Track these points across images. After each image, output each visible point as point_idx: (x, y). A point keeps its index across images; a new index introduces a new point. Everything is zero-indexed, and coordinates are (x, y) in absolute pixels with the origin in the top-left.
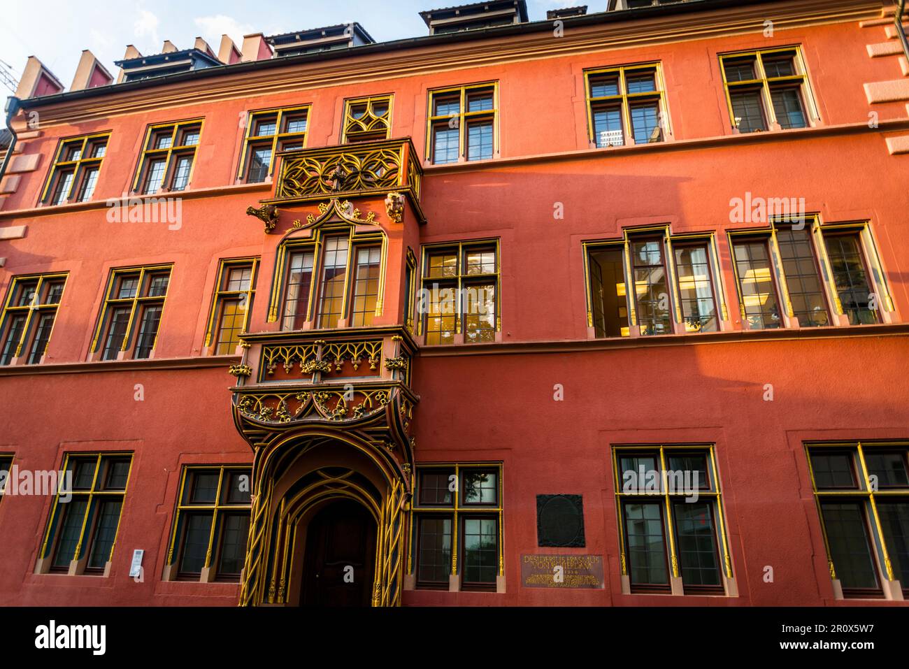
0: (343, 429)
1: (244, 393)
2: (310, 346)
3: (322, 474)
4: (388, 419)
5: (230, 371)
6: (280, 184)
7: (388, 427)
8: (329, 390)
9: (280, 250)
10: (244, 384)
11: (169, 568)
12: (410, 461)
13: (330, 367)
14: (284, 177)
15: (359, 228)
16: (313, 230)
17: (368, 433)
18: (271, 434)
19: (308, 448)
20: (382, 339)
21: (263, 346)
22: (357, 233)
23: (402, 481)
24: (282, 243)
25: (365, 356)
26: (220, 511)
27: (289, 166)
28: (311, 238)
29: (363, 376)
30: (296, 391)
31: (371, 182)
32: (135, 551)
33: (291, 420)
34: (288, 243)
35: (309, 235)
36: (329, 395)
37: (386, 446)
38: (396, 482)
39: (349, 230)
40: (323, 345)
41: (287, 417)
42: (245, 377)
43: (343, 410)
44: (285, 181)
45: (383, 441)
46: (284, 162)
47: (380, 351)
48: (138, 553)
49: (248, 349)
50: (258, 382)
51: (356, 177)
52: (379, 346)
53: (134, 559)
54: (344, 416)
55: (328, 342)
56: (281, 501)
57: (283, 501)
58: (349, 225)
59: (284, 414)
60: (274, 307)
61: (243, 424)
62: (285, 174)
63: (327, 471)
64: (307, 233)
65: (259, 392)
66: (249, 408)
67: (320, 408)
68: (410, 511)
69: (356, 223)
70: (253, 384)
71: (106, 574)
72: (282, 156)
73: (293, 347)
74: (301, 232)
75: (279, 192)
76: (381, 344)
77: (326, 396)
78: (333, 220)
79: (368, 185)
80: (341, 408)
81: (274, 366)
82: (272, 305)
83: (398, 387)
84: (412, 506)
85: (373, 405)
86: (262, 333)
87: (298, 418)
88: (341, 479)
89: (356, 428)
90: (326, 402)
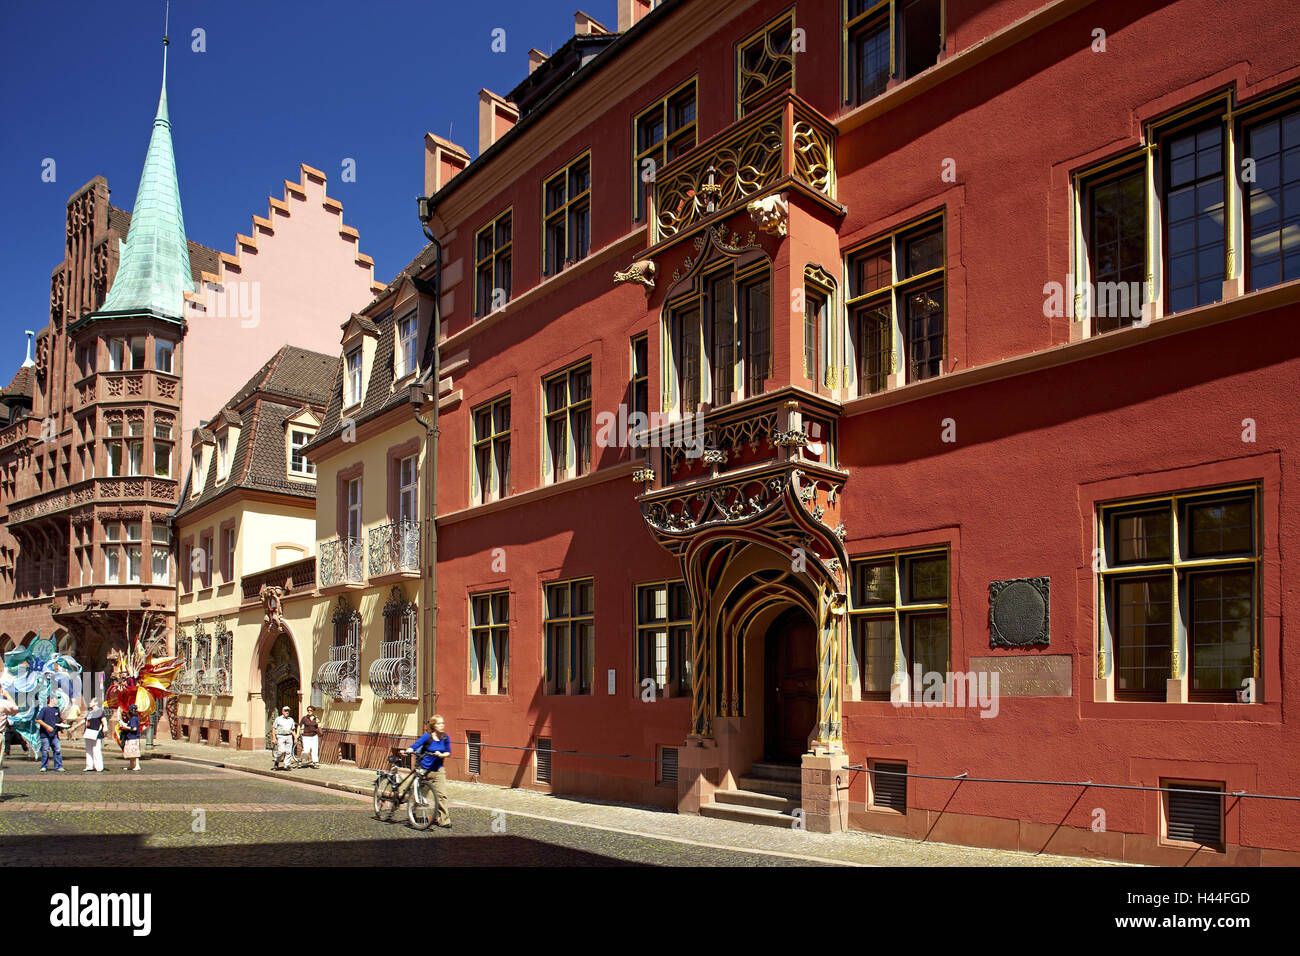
0: (746, 528)
3: (755, 579)
7: (792, 520)
12: (840, 554)
15: (742, 261)
16: (694, 279)
18: (683, 543)
19: (736, 551)
22: (740, 268)
25: (761, 435)
35: (691, 287)
39: (732, 265)
44: (660, 217)
48: (611, 674)
52: (775, 419)
53: (609, 679)
55: (723, 425)
56: (722, 612)
57: (724, 614)
63: (761, 575)
64: (688, 285)
68: (846, 613)
80: (738, 505)
88: (777, 583)
89: (758, 525)
90: (724, 499)
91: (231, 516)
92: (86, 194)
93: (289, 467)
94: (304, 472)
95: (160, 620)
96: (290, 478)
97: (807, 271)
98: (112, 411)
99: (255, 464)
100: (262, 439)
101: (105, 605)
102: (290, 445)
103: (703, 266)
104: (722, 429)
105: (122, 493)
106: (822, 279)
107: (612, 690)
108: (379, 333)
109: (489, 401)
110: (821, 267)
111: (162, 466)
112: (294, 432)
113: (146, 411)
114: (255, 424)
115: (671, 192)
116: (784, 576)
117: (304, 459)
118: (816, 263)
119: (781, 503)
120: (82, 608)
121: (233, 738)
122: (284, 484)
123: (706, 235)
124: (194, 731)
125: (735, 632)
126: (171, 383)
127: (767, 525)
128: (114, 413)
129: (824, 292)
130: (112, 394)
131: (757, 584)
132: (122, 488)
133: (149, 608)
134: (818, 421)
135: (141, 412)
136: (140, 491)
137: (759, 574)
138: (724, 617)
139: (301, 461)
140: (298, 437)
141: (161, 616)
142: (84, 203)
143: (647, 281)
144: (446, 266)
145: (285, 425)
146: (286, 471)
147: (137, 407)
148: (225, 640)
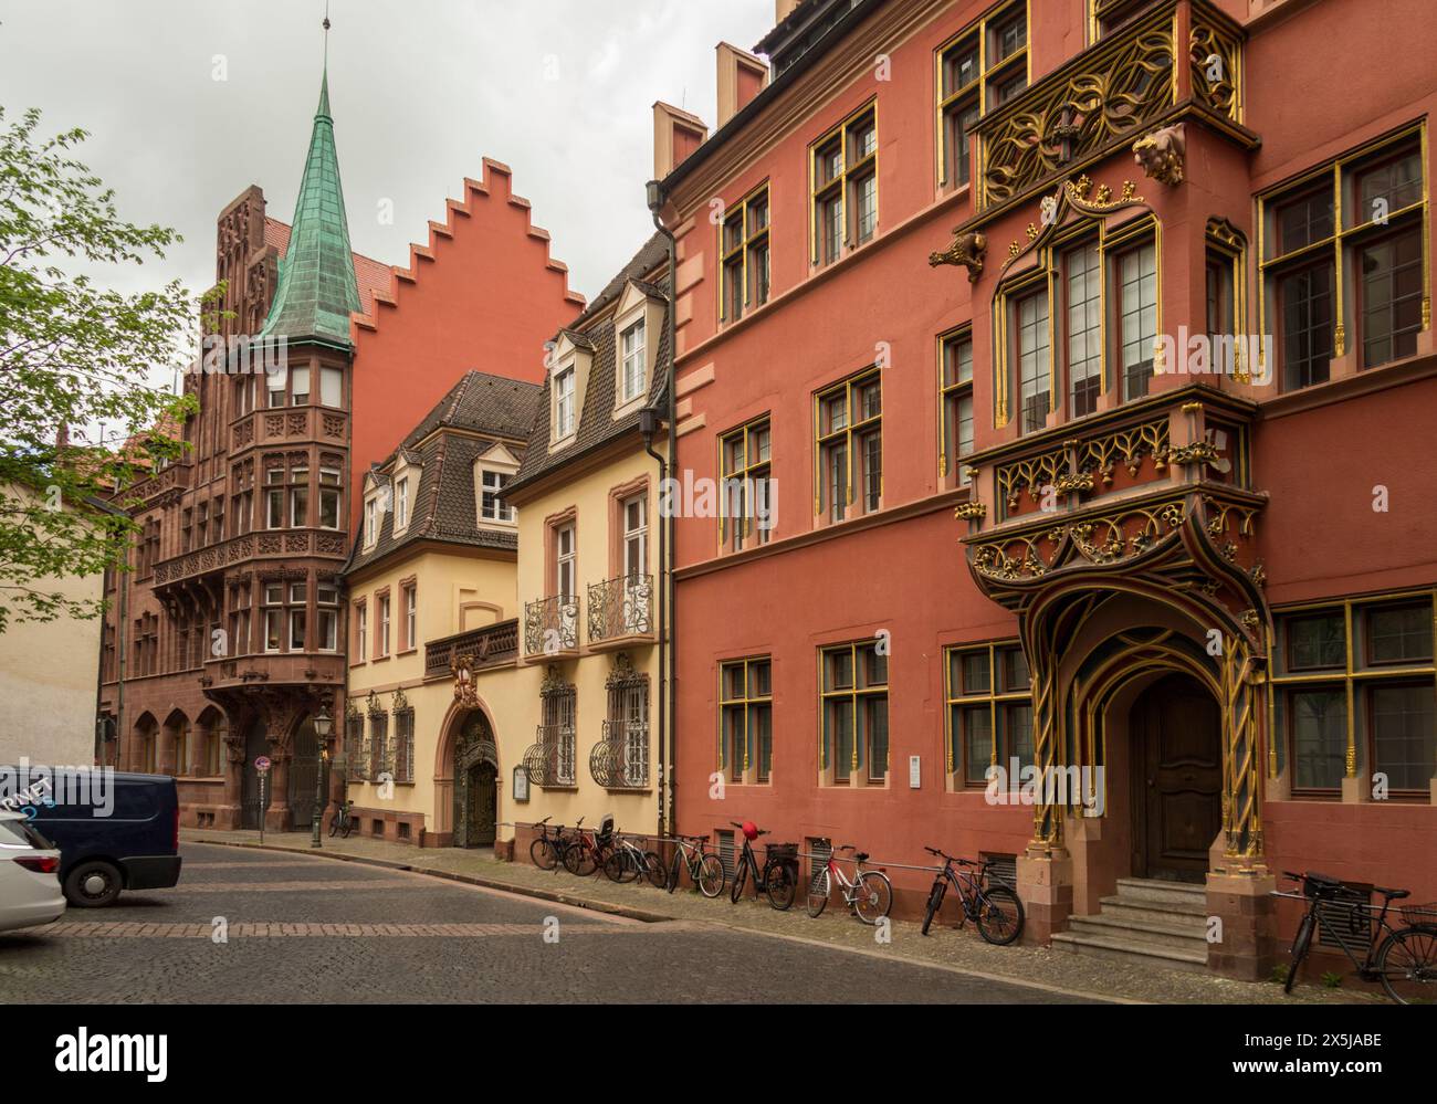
0: (1122, 574)
1: (980, 543)
2: (1059, 452)
3: (1123, 639)
4: (1187, 548)
5: (957, 515)
6: (982, 185)
7: (1192, 561)
8: (1092, 518)
9: (997, 303)
10: (979, 530)
11: (950, 777)
12: (1258, 605)
13: (1092, 480)
14: (985, 170)
15: (1112, 222)
16: (1039, 251)
17: (1163, 573)
18: (1026, 595)
19: (1095, 605)
20: (1167, 415)
21: (995, 467)
22: (1109, 232)
23: (1243, 638)
24: (997, 292)
25: (1144, 449)
26: (998, 703)
27: (991, 141)
28: (1038, 266)
29: (1145, 483)
30: (1045, 528)
31: (1124, 118)
32: (911, 757)
33: (1046, 572)
34: (1006, 288)
35: (1035, 262)
36: (1093, 525)
37: (1200, 589)
38: (1232, 641)
39: (1097, 228)
40: (1077, 447)
41: (1039, 569)
42: (978, 520)
43: (1115, 546)
44: (988, 175)
45: (1190, 583)
46: (982, 140)
47: (1168, 436)
48: (915, 760)
49: (975, 476)
50: (996, 523)
51: (1099, 117)
52: (1165, 428)
53: (912, 767)
54: (1118, 555)
55: (1084, 441)
56: (1073, 682)
57: (1076, 685)
58: (1095, 220)
59: (1034, 564)
60: (1001, 402)
61: (989, 586)
62: (986, 162)
63: (1132, 634)
64: (1031, 260)
65: (997, 537)
66: (989, 562)
67: (1083, 546)
68: (1267, 683)
69: (1105, 213)
70: (990, 527)
71: (887, 786)
72: (977, 131)
73: (1037, 459)
74: (1019, 262)
75: (982, 201)
76: (1167, 423)
77: (1089, 527)
78: (1070, 219)
79: (1120, 126)
80: (1112, 543)
81: (1016, 494)
82: (998, 400)
83: (1197, 493)
84: (1271, 675)
85: (1161, 528)
86: (989, 449)
87: (1055, 568)
88: (1155, 644)
89: (1142, 569)
90: (1090, 537)
91: (412, 573)
92: (239, 207)
93: (479, 512)
94: (496, 518)
95: (326, 694)
96: (481, 527)
97: (1210, 228)
98: (272, 456)
99: (439, 511)
100: (448, 481)
101: (265, 677)
102: (480, 488)
103: (1052, 235)
104: (1085, 444)
105: (283, 550)
106: (1228, 237)
107: (915, 781)
108: (595, 349)
109: (742, 425)
110: (1227, 221)
111: (330, 517)
112: (484, 472)
113: (311, 453)
114: (438, 464)
115: (1004, 139)
116: (1167, 634)
117: (497, 502)
118: (1221, 215)
119: (1177, 538)
120: (238, 682)
121: (415, 834)
122: (473, 534)
123: (1060, 191)
124: (366, 825)
125: (1091, 708)
126: (339, 419)
127: (1157, 568)
128: (273, 456)
129: (1229, 253)
130: (272, 435)
131: (1124, 645)
132: (283, 544)
133: (315, 681)
134: (1224, 428)
135: (305, 454)
136: (303, 545)
137: (1128, 633)
138: (1076, 689)
139: (492, 505)
140: (489, 478)
141: (329, 690)
142: (236, 217)
143: (972, 261)
144: (683, 261)
145: (472, 463)
146: (475, 519)
147: (300, 448)
148: (406, 717)
